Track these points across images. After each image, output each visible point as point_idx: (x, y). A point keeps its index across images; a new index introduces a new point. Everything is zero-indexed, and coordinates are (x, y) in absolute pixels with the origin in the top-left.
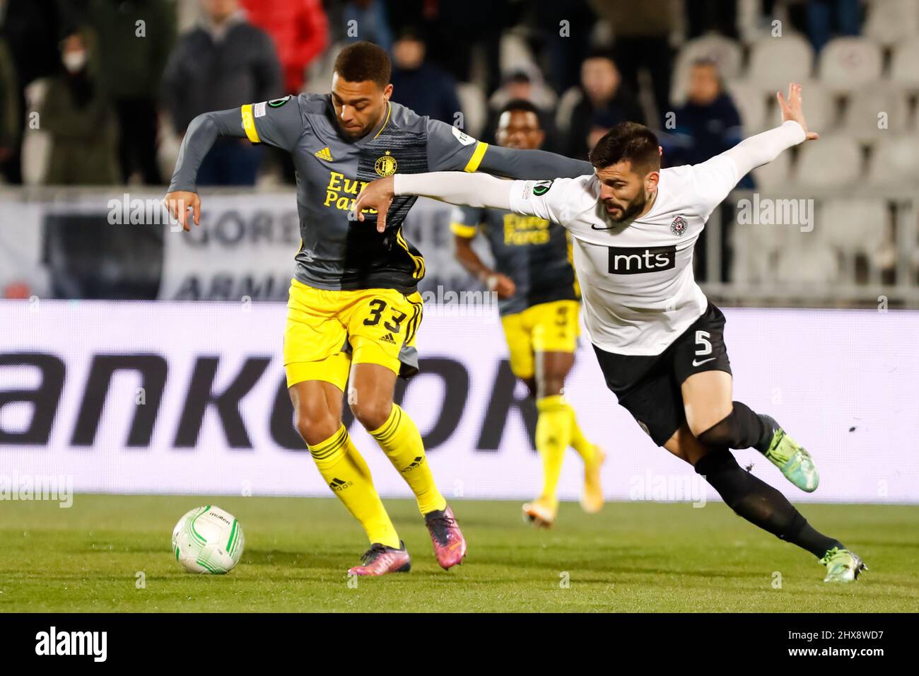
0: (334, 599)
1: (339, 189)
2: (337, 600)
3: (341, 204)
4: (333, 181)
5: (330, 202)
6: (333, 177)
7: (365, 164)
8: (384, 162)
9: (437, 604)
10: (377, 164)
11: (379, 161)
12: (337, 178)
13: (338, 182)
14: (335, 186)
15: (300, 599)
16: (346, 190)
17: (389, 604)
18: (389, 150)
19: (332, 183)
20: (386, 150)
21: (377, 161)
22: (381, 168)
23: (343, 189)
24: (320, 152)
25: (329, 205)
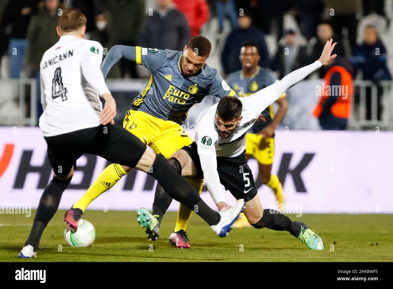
0: (211, 255)
1: (171, 93)
2: (213, 256)
3: (170, 99)
4: (170, 89)
5: (166, 97)
6: (170, 88)
7: (185, 86)
8: (193, 88)
9: (256, 258)
10: (190, 88)
11: (191, 87)
12: (172, 88)
13: (172, 90)
14: (170, 91)
15: (197, 255)
16: (174, 94)
17: (235, 258)
18: (197, 84)
19: (169, 90)
20: (196, 83)
21: (190, 87)
22: (191, 90)
23: (173, 93)
24: (167, 76)
25: (165, 99)
